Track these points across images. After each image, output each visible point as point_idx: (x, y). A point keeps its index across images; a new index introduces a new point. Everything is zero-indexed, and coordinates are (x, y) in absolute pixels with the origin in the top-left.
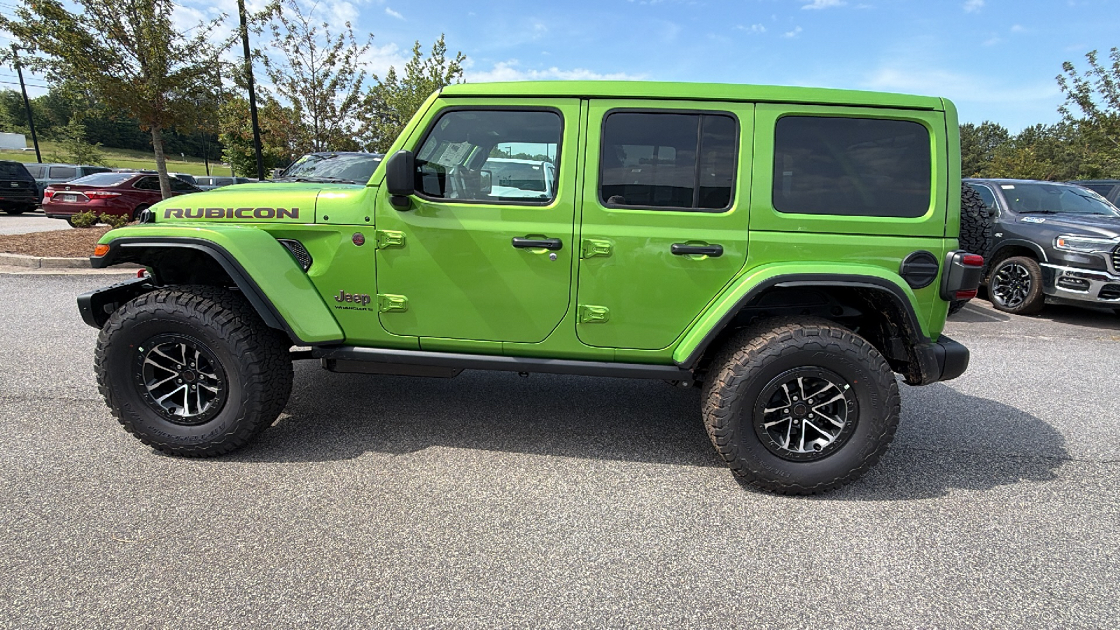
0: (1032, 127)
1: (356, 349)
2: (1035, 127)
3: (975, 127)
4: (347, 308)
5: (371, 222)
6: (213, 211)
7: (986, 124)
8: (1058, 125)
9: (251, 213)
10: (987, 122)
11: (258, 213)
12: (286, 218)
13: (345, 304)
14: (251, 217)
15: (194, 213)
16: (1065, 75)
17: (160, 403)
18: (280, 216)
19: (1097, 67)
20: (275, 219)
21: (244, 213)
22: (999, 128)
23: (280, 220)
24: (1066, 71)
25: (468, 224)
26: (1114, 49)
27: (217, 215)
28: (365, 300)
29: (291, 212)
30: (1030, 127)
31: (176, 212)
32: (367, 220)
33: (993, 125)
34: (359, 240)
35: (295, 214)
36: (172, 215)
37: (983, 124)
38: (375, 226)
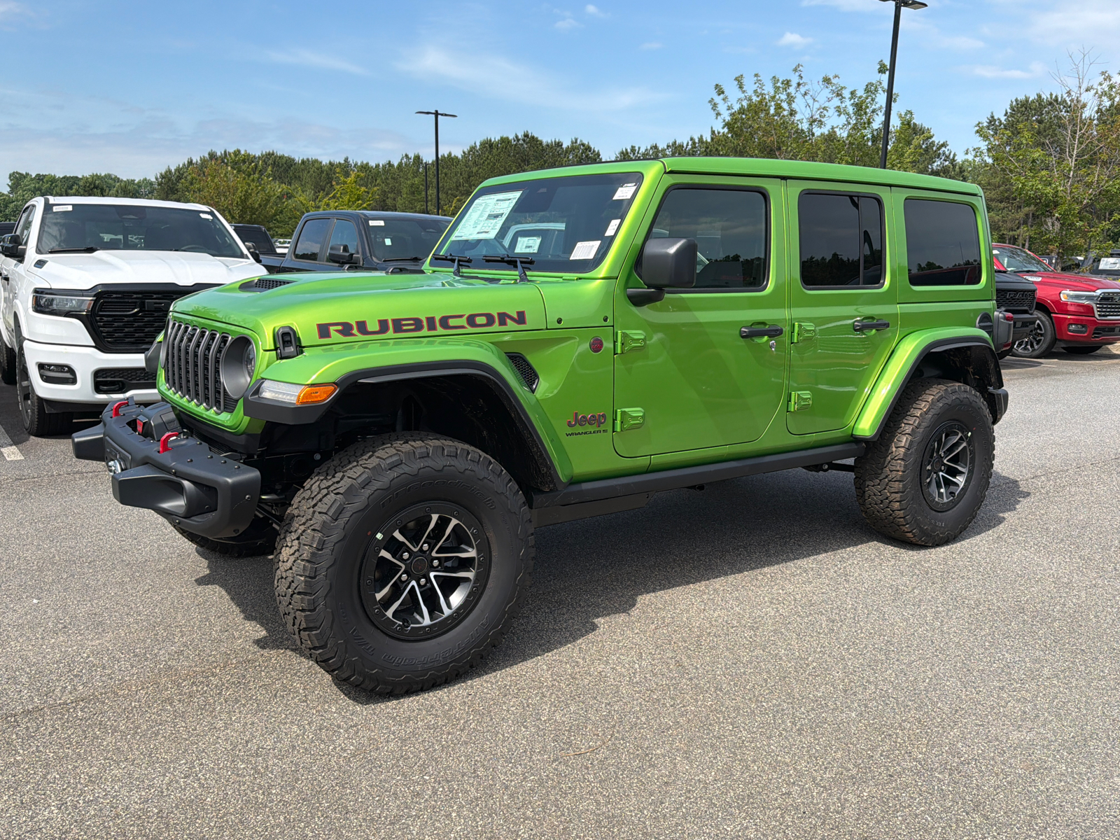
0: (626, 150)
1: (585, 486)
2: (629, 150)
3: (565, 146)
4: (579, 433)
5: (609, 322)
6: (404, 322)
7: (576, 142)
8: (651, 148)
9: (463, 322)
10: (576, 140)
11: (471, 320)
12: (511, 325)
13: (579, 429)
14: (463, 327)
15: (373, 326)
16: (718, 99)
17: (390, 617)
18: (503, 323)
19: (746, 95)
20: (496, 327)
21: (452, 322)
22: (591, 148)
23: (503, 328)
24: (719, 95)
25: (704, 317)
26: (756, 75)
27: (413, 327)
28: (598, 420)
29: (515, 316)
30: (624, 150)
31: (340, 328)
32: (605, 320)
33: (583, 145)
34: (597, 346)
35: (521, 318)
36: (333, 333)
37: (572, 143)
38: (613, 326)
